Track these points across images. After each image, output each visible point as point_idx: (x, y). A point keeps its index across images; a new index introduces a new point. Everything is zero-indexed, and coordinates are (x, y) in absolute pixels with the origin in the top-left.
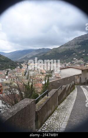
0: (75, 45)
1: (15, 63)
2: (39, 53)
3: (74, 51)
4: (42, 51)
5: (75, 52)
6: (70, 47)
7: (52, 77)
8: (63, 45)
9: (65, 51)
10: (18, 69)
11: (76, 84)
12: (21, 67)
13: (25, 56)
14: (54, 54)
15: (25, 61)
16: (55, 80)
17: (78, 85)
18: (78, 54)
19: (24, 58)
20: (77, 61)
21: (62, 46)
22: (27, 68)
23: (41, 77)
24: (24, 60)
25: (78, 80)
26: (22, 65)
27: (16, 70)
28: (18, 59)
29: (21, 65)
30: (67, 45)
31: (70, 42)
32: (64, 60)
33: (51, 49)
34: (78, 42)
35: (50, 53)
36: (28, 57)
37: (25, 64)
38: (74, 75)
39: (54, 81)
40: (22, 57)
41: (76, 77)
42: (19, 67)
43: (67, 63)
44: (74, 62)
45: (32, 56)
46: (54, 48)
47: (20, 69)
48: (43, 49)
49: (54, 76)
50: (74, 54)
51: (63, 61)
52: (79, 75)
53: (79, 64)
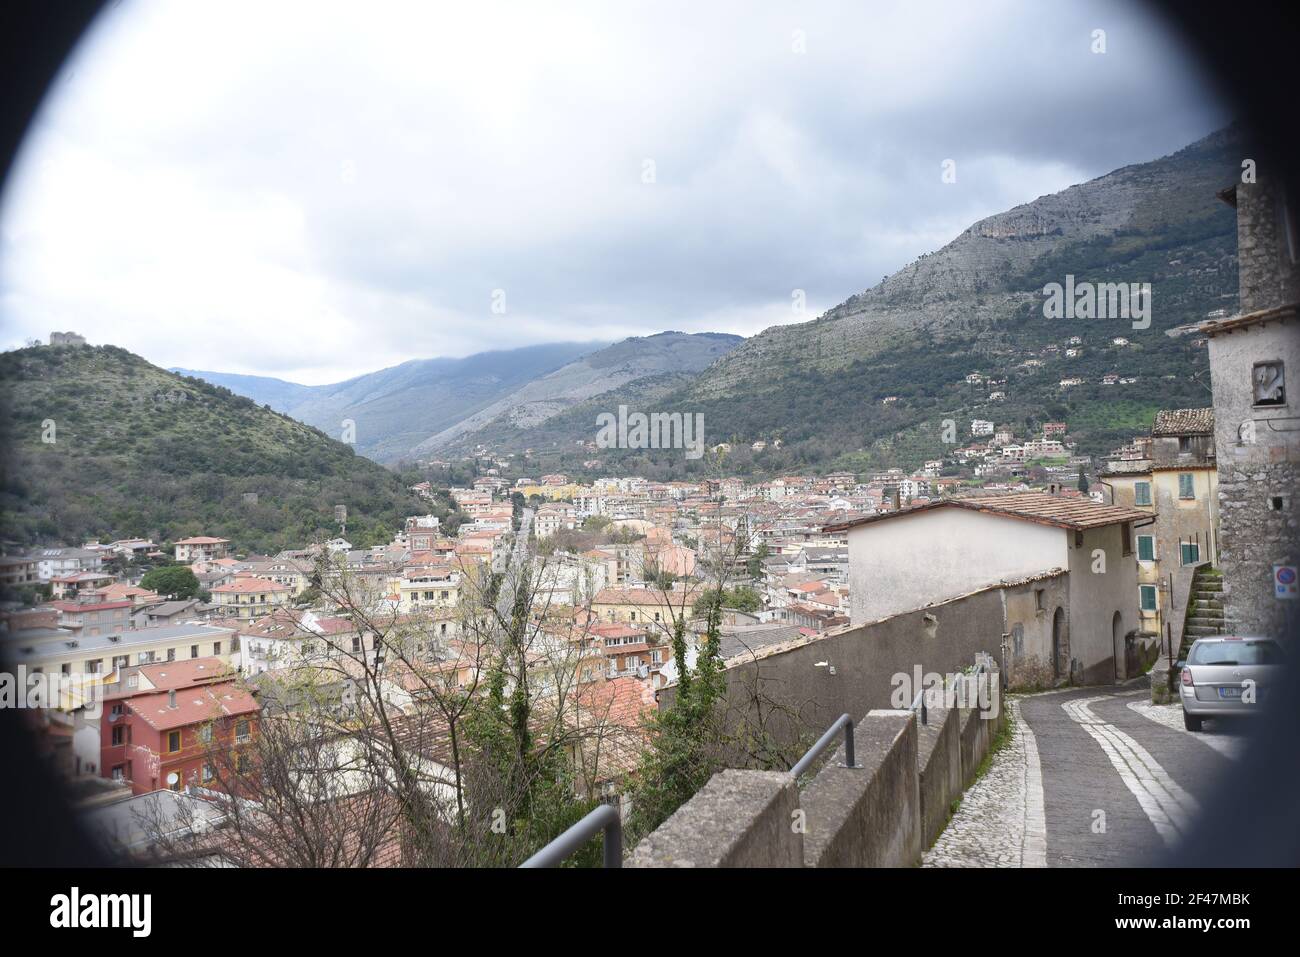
0: (980, 289)
1: (398, 479)
2: (625, 379)
3: (976, 348)
4: (654, 364)
5: (980, 356)
6: (937, 317)
7: (765, 616)
8: (860, 292)
9: (882, 357)
10: (422, 541)
11: (1017, 680)
12: (453, 522)
13: (487, 415)
14: (773, 381)
15: (490, 465)
16: (785, 647)
17: (1039, 688)
18: (1012, 377)
19: (482, 435)
20: (1007, 451)
21: (852, 301)
22: (506, 527)
23: (647, 615)
24: (482, 452)
25: (1037, 643)
26: (461, 496)
27: (400, 546)
28: (428, 448)
29: (454, 505)
30: (896, 294)
31: (926, 266)
32: (879, 443)
33: (746, 335)
34: (1008, 265)
35: (733, 380)
36: (523, 423)
37: (496, 494)
38: (993, 590)
39: (772, 649)
40: (465, 425)
41: (1009, 605)
42: (431, 521)
43: (908, 471)
44: (973, 463)
45: (562, 408)
46: (775, 330)
47: (443, 543)
48: (669, 339)
49: (781, 601)
50: (973, 378)
51: (862, 454)
52: (1038, 588)
53: (1034, 474)
